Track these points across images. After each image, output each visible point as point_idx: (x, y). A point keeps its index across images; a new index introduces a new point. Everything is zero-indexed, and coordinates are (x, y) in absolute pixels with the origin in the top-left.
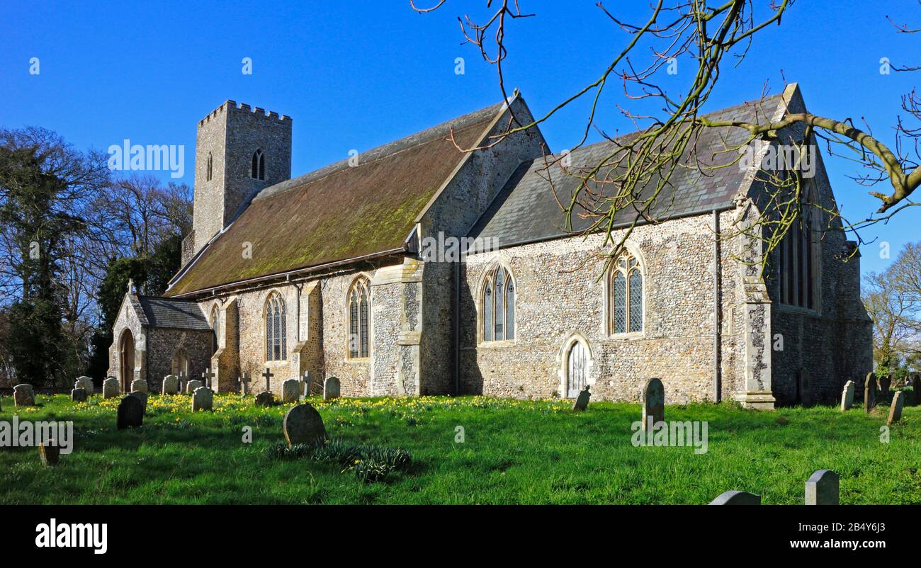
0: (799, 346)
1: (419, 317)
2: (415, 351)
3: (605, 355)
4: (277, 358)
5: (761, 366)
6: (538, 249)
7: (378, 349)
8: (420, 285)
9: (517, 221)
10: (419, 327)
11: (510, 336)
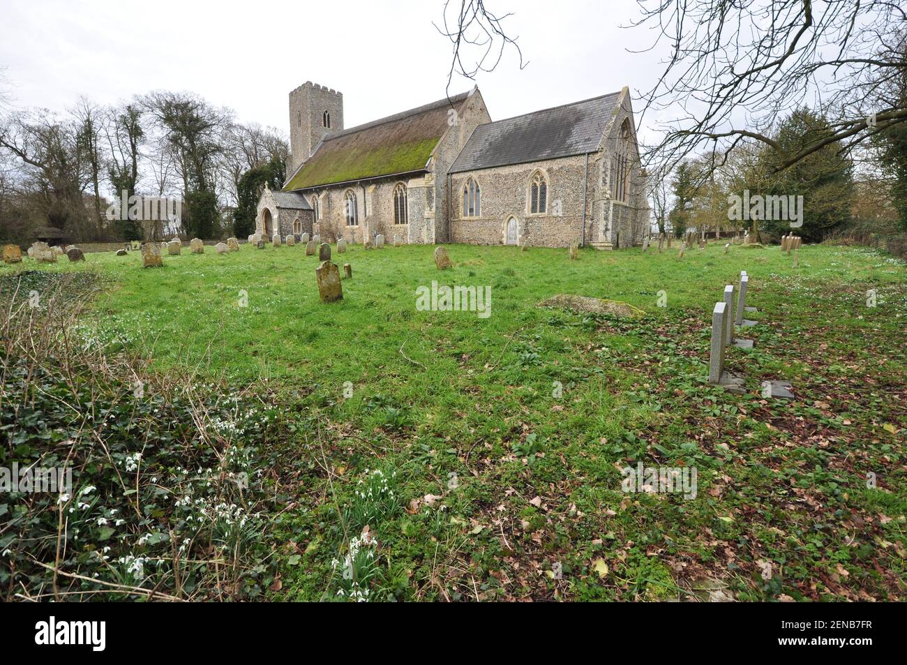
0: (619, 220)
1: (434, 204)
2: (432, 221)
3: (527, 224)
4: (353, 224)
5: (607, 230)
6: (493, 171)
7: (411, 220)
8: (434, 188)
9: (480, 157)
10: (434, 209)
11: (478, 214)
